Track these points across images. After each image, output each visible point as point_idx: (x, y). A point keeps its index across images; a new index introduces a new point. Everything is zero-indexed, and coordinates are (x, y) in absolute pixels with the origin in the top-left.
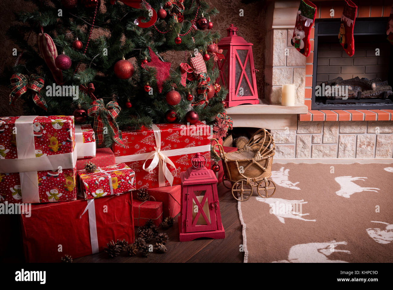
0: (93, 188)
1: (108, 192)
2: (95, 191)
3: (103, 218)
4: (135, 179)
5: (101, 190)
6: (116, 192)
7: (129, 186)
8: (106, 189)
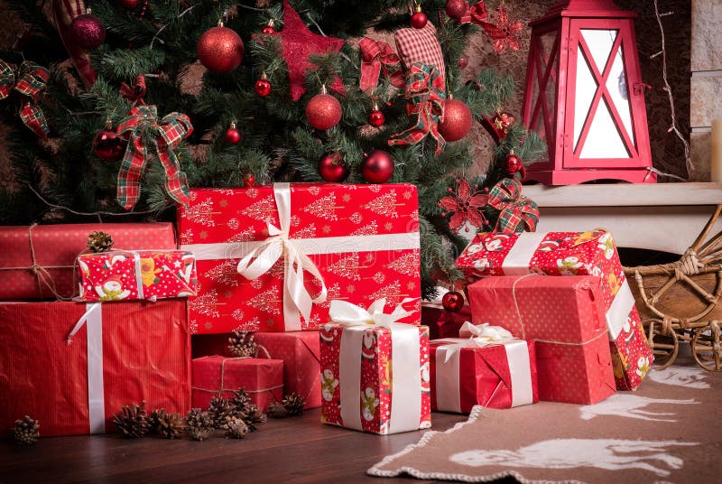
0: (99, 275)
1: (132, 290)
2: (102, 283)
3: (118, 352)
4: (195, 270)
5: (116, 283)
6: (150, 292)
7: (180, 284)
8: (129, 283)
